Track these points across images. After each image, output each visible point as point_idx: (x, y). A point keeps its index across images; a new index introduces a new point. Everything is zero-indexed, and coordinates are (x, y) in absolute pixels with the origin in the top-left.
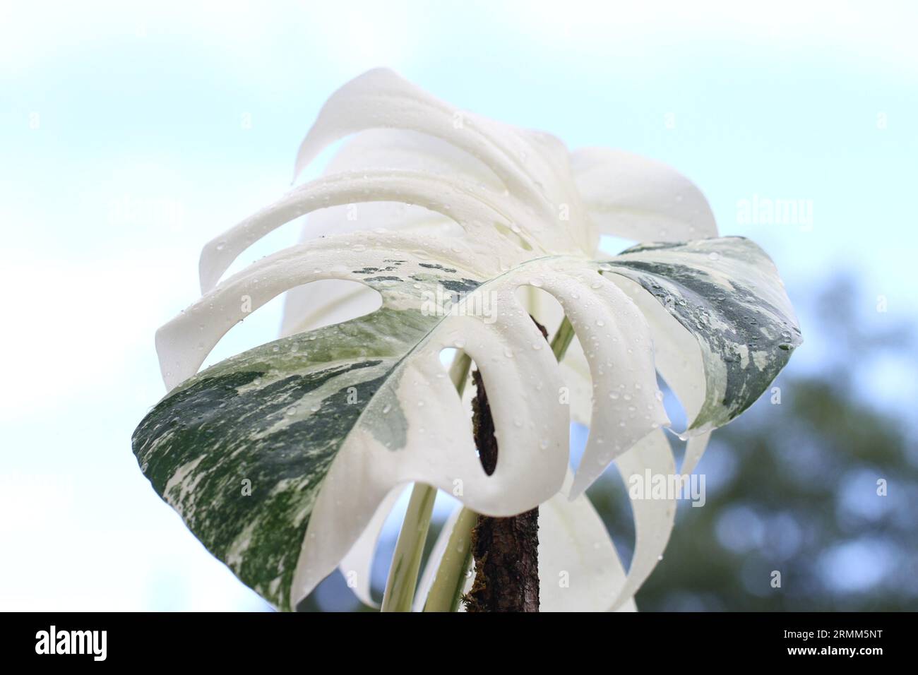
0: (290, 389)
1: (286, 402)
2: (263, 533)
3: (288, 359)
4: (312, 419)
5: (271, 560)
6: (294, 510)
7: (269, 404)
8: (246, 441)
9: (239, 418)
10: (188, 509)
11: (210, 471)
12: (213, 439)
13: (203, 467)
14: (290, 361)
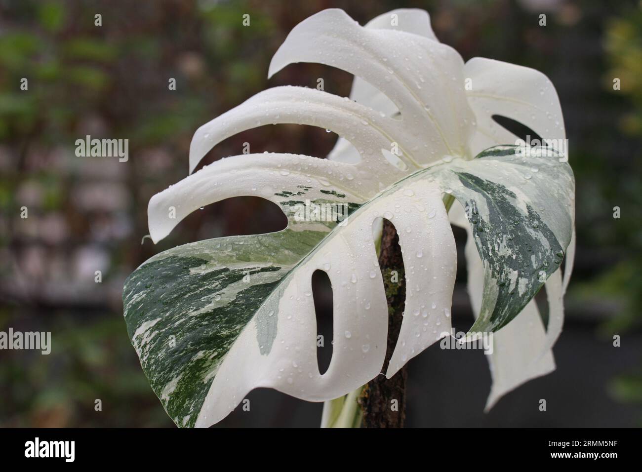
0: (221, 278)
1: (217, 288)
2: (184, 384)
3: (223, 255)
4: (228, 307)
5: (187, 402)
6: (206, 371)
7: (206, 287)
8: (185, 315)
9: (185, 295)
10: (144, 354)
11: (161, 331)
12: (167, 308)
13: (157, 327)
14: (225, 257)
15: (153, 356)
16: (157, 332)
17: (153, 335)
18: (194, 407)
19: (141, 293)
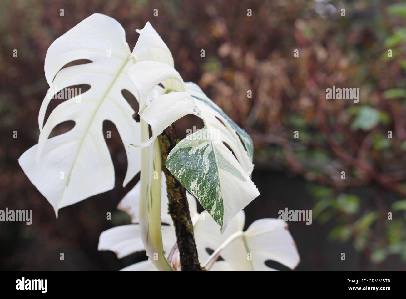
0: (200, 154)
1: (202, 159)
4: (211, 166)
7: (199, 159)
8: (204, 173)
12: (197, 173)
13: (198, 182)
15: (203, 196)
16: (199, 185)
17: (199, 187)
18: (220, 214)
19: (181, 169)
